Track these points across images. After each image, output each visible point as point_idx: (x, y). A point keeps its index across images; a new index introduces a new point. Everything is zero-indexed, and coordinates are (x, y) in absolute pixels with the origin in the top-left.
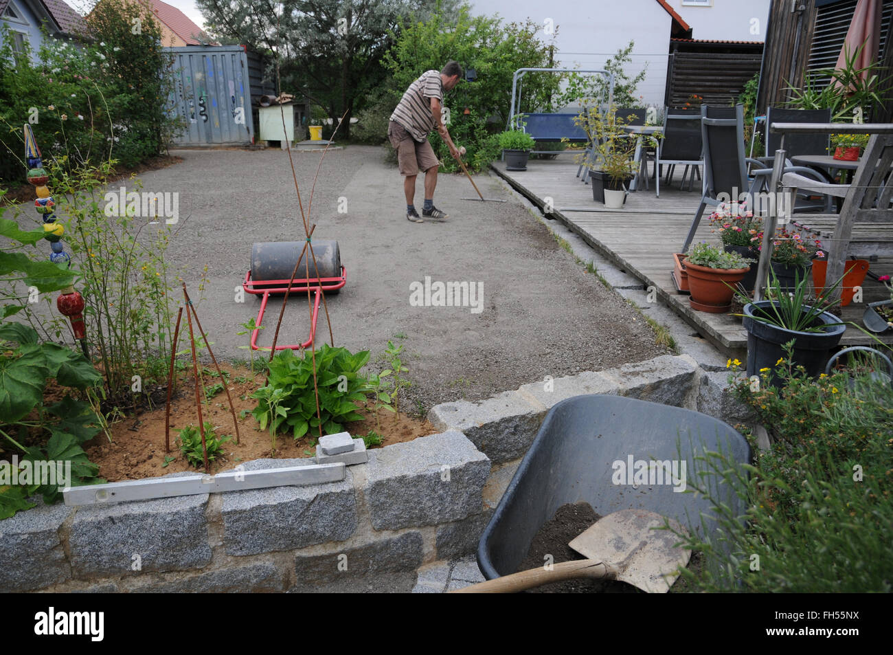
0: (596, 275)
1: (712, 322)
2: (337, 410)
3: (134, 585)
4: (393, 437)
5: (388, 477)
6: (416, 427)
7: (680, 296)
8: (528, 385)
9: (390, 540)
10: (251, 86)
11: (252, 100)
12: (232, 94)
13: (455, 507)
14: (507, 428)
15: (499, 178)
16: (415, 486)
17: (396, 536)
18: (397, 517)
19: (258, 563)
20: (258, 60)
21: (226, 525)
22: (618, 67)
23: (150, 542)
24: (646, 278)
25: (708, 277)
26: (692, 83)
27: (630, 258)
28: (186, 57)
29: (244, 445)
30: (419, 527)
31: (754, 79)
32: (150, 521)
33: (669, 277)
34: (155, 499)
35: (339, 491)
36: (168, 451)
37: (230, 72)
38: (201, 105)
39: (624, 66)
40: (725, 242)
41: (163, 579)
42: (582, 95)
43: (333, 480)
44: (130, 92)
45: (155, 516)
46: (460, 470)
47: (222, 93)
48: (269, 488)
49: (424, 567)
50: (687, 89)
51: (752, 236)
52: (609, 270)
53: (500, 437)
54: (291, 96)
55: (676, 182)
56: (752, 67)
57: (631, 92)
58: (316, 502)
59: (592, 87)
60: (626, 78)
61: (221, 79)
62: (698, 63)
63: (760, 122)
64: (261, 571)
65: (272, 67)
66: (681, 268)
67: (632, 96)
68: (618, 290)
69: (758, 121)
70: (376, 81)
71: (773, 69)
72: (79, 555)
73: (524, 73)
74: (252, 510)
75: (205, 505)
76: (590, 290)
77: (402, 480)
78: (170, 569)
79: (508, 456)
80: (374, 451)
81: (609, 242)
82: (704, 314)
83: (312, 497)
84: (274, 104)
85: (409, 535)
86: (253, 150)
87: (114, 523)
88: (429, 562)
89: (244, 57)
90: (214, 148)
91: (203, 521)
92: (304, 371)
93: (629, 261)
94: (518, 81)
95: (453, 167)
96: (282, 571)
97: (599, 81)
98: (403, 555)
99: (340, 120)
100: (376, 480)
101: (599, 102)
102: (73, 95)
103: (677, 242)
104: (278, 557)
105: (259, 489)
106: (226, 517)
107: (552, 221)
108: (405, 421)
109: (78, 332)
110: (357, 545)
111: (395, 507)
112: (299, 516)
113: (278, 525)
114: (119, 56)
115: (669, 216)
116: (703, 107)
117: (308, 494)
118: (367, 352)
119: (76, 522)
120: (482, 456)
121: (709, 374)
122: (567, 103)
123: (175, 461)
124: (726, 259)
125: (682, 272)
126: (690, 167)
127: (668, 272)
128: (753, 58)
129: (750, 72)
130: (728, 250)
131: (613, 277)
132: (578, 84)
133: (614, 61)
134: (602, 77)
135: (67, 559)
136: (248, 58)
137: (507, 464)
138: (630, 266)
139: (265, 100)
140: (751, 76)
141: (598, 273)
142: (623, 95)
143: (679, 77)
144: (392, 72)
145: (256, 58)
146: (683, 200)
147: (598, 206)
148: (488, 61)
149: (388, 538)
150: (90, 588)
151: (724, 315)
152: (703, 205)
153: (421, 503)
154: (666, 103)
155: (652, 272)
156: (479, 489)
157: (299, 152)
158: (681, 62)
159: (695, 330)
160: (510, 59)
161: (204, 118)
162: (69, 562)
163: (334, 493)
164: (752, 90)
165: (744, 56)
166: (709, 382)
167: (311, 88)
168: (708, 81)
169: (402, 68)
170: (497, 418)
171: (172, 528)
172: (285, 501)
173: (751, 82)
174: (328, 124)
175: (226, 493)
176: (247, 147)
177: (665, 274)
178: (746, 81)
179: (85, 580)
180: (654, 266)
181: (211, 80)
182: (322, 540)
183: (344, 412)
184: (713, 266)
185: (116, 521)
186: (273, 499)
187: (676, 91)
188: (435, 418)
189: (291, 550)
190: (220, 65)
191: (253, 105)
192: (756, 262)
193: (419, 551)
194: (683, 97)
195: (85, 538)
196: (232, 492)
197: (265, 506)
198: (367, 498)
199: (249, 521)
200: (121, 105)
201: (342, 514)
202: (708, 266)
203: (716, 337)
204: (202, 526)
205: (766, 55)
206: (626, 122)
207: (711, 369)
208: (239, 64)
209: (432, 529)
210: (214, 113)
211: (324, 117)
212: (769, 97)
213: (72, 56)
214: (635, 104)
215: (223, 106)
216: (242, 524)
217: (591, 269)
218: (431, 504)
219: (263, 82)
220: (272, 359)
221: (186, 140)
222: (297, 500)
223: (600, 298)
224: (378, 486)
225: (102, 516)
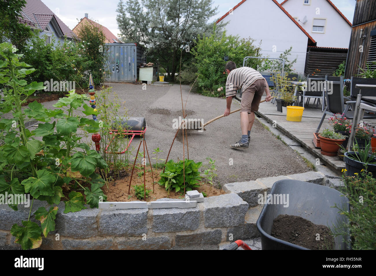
0: (281, 140)
1: (330, 160)
2: (191, 183)
3: (119, 240)
4: (210, 194)
5: (212, 207)
6: (218, 192)
7: (316, 149)
8: (260, 179)
9: (211, 232)
10: (137, 59)
11: (137, 65)
12: (130, 62)
13: (235, 221)
14: (253, 194)
15: (237, 100)
16: (222, 211)
17: (213, 230)
18: (214, 223)
19: (163, 236)
20: (141, 49)
21: (154, 220)
22: (285, 57)
23: (127, 224)
24: (302, 142)
25: (329, 142)
26: (316, 64)
27: (295, 134)
28: (113, 47)
29: (156, 194)
30: (221, 228)
31: (343, 63)
32: (128, 216)
33: (311, 142)
34: (129, 209)
35: (194, 211)
36: (129, 194)
37: (129, 54)
38: (117, 66)
39: (288, 56)
40: (335, 129)
41: (129, 239)
42: (270, 68)
43: (192, 207)
44: (92, 60)
45: (130, 215)
46: (238, 207)
47: (126, 61)
48: (169, 208)
49: (221, 244)
50: (314, 66)
51: (346, 127)
52: (286, 138)
53: (250, 197)
54: (153, 64)
55: (310, 105)
56: (342, 58)
57: (290, 67)
58: (186, 215)
59: (274, 64)
60: (288, 61)
61: (126, 56)
62: (319, 56)
63: (346, 82)
64: (164, 239)
65: (146, 52)
66: (317, 139)
67: (291, 69)
68: (291, 146)
69: (346, 81)
70: (186, 59)
71: (352, 60)
72: (102, 227)
73: (247, 59)
74: (164, 215)
75: (147, 212)
76: (279, 146)
77: (217, 209)
78: (132, 235)
79: (252, 205)
80: (205, 198)
81: (286, 127)
82: (327, 156)
83: (185, 212)
84: (146, 66)
85: (217, 230)
86: (136, 84)
87: (115, 216)
88: (224, 242)
89: (135, 48)
90: (121, 83)
91: (146, 218)
92: (180, 168)
93: (294, 135)
94: (245, 62)
95: (218, 95)
96: (171, 240)
97: (277, 62)
98: (214, 238)
99: (171, 74)
100: (208, 208)
101: (277, 70)
102: (74, 61)
103: (313, 128)
104: (170, 234)
105: (166, 208)
106: (154, 217)
107: (260, 118)
108: (214, 189)
109: (97, 148)
110: (199, 232)
111: (214, 219)
112: (180, 219)
113: (172, 222)
114: (89, 46)
115: (310, 118)
116: (326, 76)
117: (184, 211)
118: (201, 163)
119: (102, 214)
120: (245, 203)
121: (330, 179)
122: (263, 71)
123: (132, 197)
124: (336, 135)
125: (317, 140)
126: (317, 99)
127: (311, 140)
128: (343, 55)
129: (341, 61)
130: (336, 132)
131: (288, 141)
132: (269, 63)
133: (284, 54)
134: (278, 61)
135: (97, 228)
136: (137, 48)
137: (252, 208)
138: (295, 137)
139: (142, 65)
140: (342, 62)
141: (282, 139)
142: (287, 68)
143: (311, 62)
144: (194, 56)
145: (139, 48)
146: (314, 112)
147: (279, 113)
148: (233, 53)
149: (210, 231)
150: (103, 240)
151: (335, 157)
152: (325, 115)
153: (223, 218)
154: (305, 72)
155: (304, 140)
156: (244, 215)
157: (155, 86)
158: (312, 56)
159: (323, 163)
160: (242, 53)
161: (118, 71)
162: (98, 229)
163: (193, 212)
164: (342, 68)
165: (339, 54)
166: (330, 182)
167: (159, 61)
168: (323, 63)
169: (199, 55)
170: (249, 189)
171: (135, 220)
172: (176, 213)
173: (342, 65)
174: (166, 75)
175: (154, 209)
176: (134, 83)
177: (310, 141)
178: (339, 64)
179: (102, 237)
180: (305, 137)
181: (122, 56)
182: (187, 229)
183: (193, 184)
184: (331, 138)
185: (116, 215)
186: (171, 212)
187: (309, 67)
188: (225, 189)
189: (175, 232)
190: (126, 51)
191: (137, 66)
192: (348, 137)
193: (220, 238)
194: (312, 70)
195: (105, 221)
196: (156, 209)
197: (169, 214)
198: (204, 214)
199: (162, 219)
200: (88, 65)
201: (195, 220)
202: (329, 138)
203: (332, 165)
204: (145, 220)
205: (349, 55)
206: (292, 80)
207: (330, 177)
208: (133, 51)
209: (226, 229)
210: (121, 69)
211: (165, 72)
212: (350, 71)
213: (72, 46)
214: (292, 72)
215: (126, 67)
216: (160, 221)
217: (278, 138)
218: (226, 219)
219: (142, 58)
220: (166, 163)
221: (110, 79)
222: (180, 213)
223: (283, 149)
224: (209, 210)
225: (111, 213)
